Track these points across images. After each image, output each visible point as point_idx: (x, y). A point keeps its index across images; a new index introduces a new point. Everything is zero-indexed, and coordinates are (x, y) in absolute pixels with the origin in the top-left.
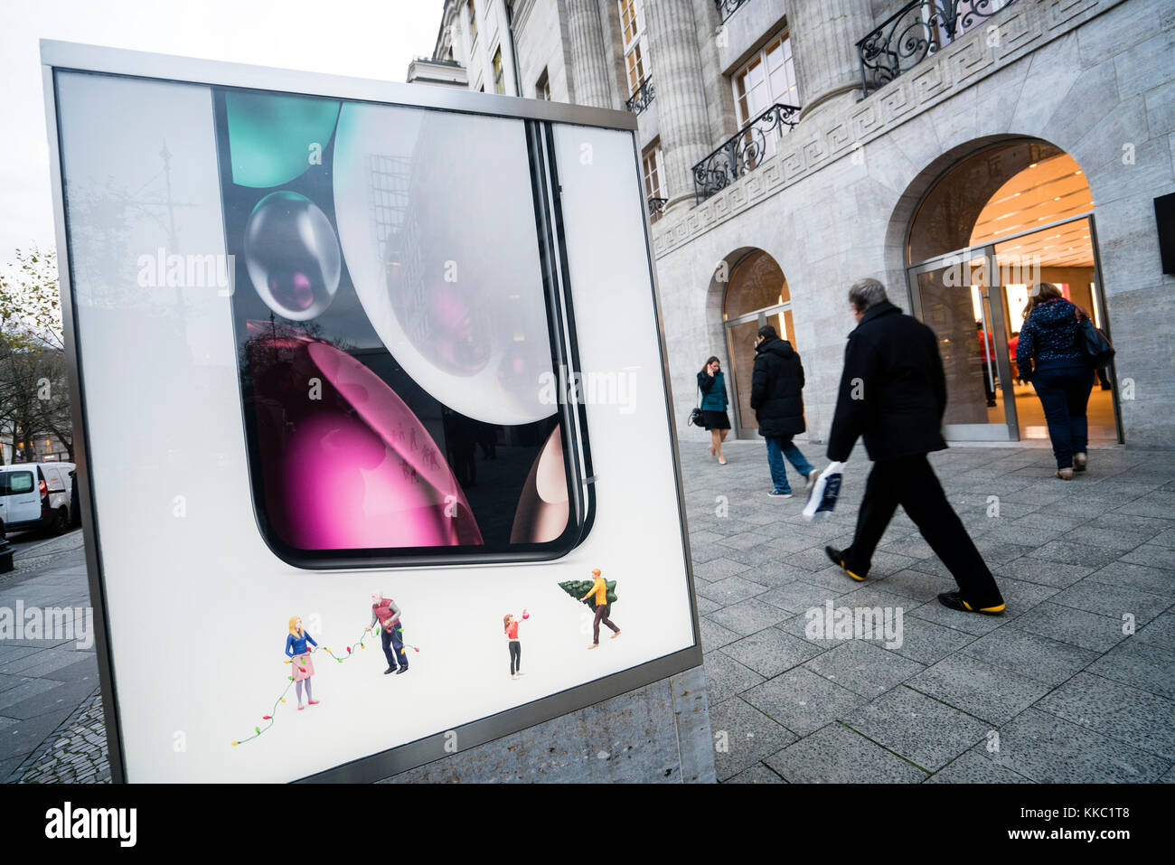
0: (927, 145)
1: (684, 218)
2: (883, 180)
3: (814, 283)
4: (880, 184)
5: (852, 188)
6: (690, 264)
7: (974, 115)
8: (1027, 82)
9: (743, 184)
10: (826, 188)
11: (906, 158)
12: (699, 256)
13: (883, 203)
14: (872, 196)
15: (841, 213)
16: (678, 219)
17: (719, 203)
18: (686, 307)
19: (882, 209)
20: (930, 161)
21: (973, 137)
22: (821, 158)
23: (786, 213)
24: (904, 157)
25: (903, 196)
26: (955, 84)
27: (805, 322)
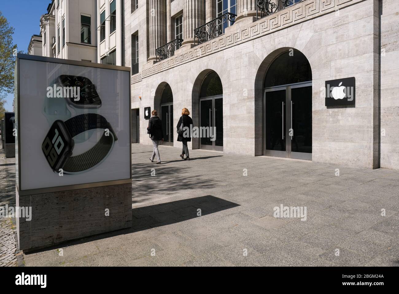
0: (272, 45)
1: (188, 51)
2: (257, 54)
3: (231, 89)
4: (256, 55)
5: (247, 55)
6: (188, 71)
7: (286, 39)
8: (301, 32)
9: (211, 43)
10: (239, 52)
11: (265, 48)
12: (192, 69)
13: (256, 63)
14: (253, 60)
15: (243, 63)
16: (186, 51)
17: (202, 48)
18: (185, 90)
19: (256, 65)
20: (272, 51)
21: (285, 46)
22: (239, 40)
23: (225, 59)
24: (264, 47)
25: (263, 62)
26: (281, 25)
27: (227, 104)
